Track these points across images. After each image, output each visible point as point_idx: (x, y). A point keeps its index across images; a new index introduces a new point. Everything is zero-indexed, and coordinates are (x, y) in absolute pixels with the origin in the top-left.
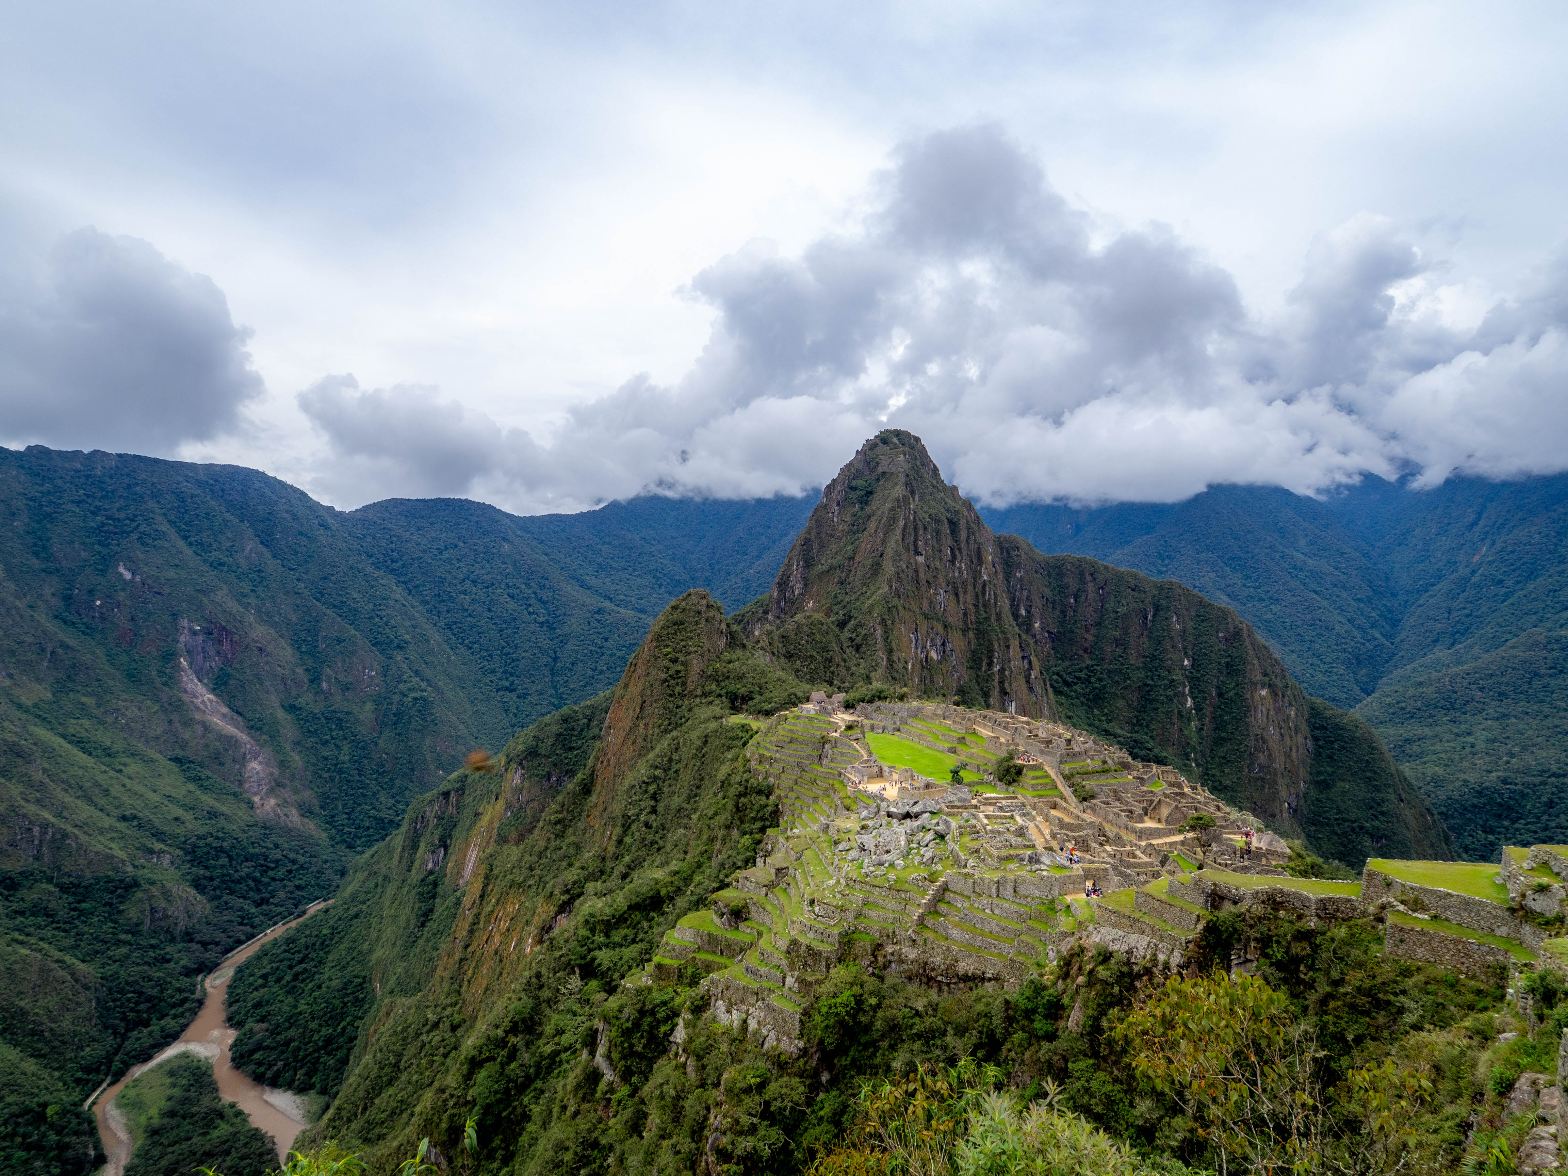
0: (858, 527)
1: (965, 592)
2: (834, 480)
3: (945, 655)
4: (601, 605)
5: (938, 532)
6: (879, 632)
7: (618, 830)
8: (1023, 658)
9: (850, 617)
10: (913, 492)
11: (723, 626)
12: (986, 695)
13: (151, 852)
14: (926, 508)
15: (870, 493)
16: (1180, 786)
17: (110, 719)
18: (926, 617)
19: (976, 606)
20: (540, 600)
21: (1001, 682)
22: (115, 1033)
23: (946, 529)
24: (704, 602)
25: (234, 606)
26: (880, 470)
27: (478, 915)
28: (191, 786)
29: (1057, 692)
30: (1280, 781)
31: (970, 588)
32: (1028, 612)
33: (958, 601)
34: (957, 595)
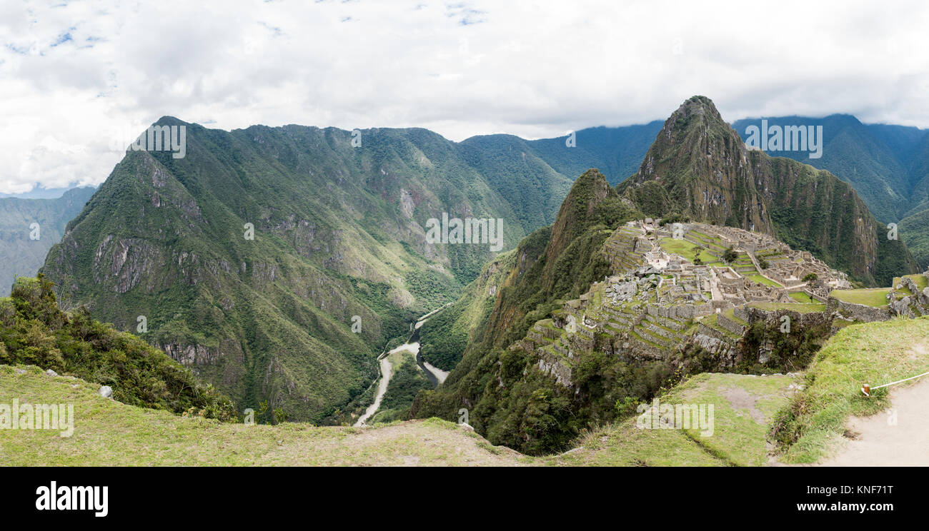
0: (680, 139)
1: (731, 173)
2: (669, 119)
3: (721, 203)
4: (566, 180)
5: (719, 144)
6: (688, 192)
7: (552, 282)
8: (759, 204)
9: (674, 184)
10: (707, 125)
11: (606, 186)
12: (740, 222)
13: (395, 276)
14: (713, 132)
15: (686, 124)
16: (810, 260)
17: (381, 226)
18: (712, 184)
19: (737, 179)
20: (538, 178)
21: (748, 216)
22: (386, 338)
23: (723, 143)
24: (596, 174)
25: (418, 183)
26: (692, 114)
27: (499, 314)
28: (407, 253)
29: (775, 221)
30: (866, 257)
31: (734, 171)
32: (762, 183)
33: (728, 176)
34: (727, 173)
